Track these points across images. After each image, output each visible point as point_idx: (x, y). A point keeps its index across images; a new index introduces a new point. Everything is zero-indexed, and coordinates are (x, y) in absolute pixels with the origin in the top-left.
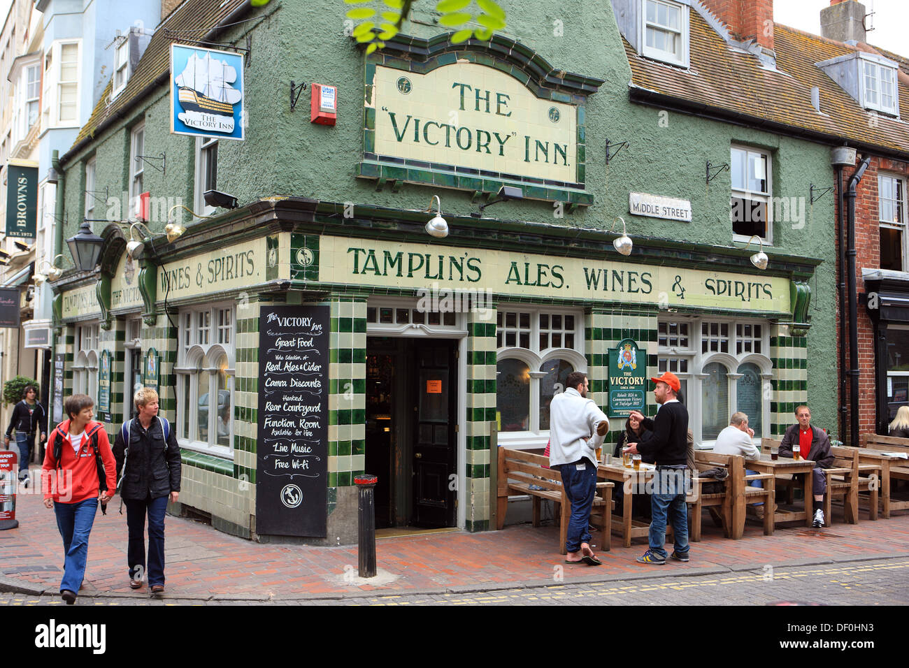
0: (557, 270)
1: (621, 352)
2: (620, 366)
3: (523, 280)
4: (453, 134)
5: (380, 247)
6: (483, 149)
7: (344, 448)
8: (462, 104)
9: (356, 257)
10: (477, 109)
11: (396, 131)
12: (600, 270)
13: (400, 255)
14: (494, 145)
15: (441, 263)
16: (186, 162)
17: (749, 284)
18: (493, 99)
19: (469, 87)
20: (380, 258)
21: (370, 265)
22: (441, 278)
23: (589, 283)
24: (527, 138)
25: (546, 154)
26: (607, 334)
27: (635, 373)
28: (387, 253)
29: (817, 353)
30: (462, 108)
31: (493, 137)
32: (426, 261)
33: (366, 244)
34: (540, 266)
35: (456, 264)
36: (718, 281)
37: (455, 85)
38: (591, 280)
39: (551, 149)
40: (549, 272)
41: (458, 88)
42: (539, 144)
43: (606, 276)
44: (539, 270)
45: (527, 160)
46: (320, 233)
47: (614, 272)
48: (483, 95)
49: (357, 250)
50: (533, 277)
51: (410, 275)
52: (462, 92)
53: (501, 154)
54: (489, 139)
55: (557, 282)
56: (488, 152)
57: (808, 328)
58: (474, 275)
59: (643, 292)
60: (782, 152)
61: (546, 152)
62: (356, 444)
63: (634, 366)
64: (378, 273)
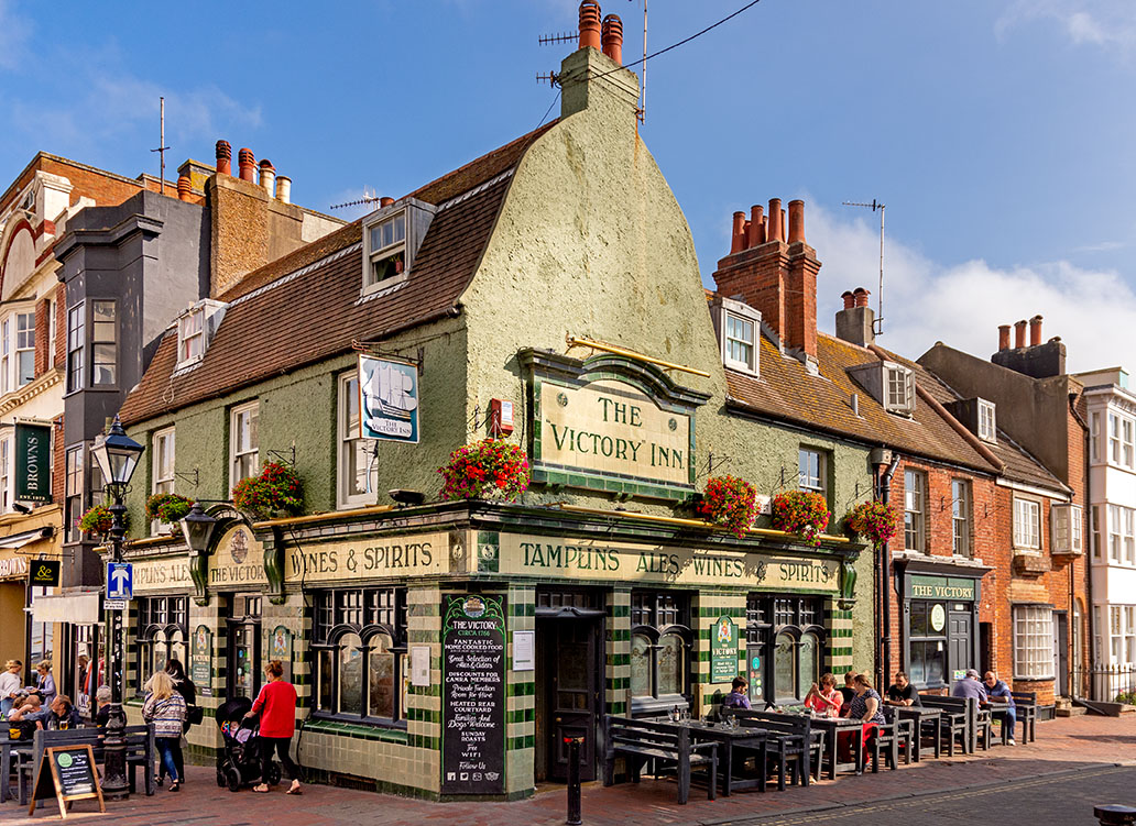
0: (674, 559)
1: (721, 627)
2: (720, 640)
3: (649, 568)
4: (599, 441)
6: (621, 455)
7: (520, 716)
8: (606, 416)
9: (527, 551)
10: (617, 420)
11: (557, 440)
12: (705, 558)
13: (559, 548)
14: (629, 451)
16: (328, 452)
17: (812, 567)
18: (628, 411)
19: (611, 401)
20: (544, 551)
21: (537, 558)
22: (589, 568)
23: (697, 569)
24: (653, 445)
25: (667, 459)
26: (710, 612)
27: (731, 645)
28: (550, 547)
29: (859, 624)
30: (606, 419)
31: (628, 444)
32: (578, 553)
33: (534, 540)
34: (661, 555)
35: (601, 555)
36: (790, 565)
37: (601, 399)
38: (699, 567)
39: (671, 454)
40: (668, 560)
41: (602, 401)
42: (662, 450)
43: (709, 563)
45: (653, 464)
46: (499, 530)
47: (715, 560)
48: (621, 408)
49: (527, 545)
50: (656, 566)
51: (567, 566)
52: (605, 406)
53: (634, 459)
54: (625, 447)
55: (674, 569)
56: (625, 458)
57: (854, 602)
58: (614, 565)
59: (736, 575)
60: (836, 453)
61: (666, 456)
62: (528, 712)
63: (729, 639)
64: (543, 565)
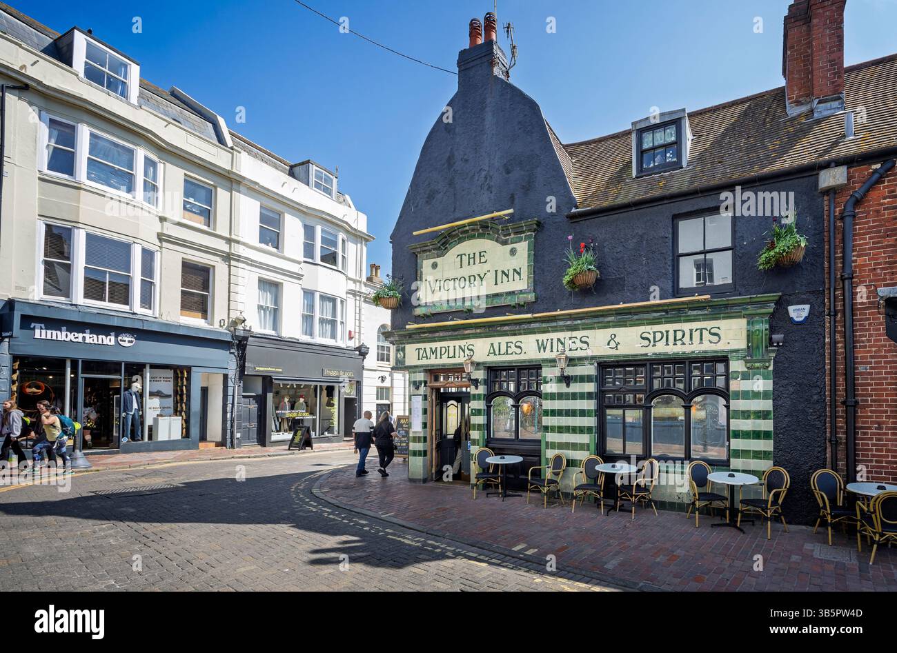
0: (518, 344)
3: (497, 353)
5: (428, 346)
8: (461, 265)
9: (419, 352)
10: (469, 264)
12: (548, 340)
13: (436, 348)
15: (455, 349)
17: (691, 330)
18: (477, 256)
19: (465, 254)
20: (428, 351)
21: (424, 355)
22: (455, 357)
23: (540, 349)
24: (497, 271)
25: (508, 277)
28: (431, 348)
30: (461, 267)
32: (447, 350)
33: (422, 346)
34: (507, 343)
35: (462, 349)
36: (654, 333)
37: (458, 256)
38: (541, 347)
39: (511, 273)
40: (513, 346)
42: (503, 272)
43: (552, 343)
44: (507, 345)
45: (496, 284)
46: (406, 343)
47: (559, 340)
48: (472, 256)
49: (419, 349)
50: (503, 350)
51: (441, 358)
52: (461, 259)
55: (518, 351)
59: (581, 349)
61: (507, 276)
64: (427, 359)
